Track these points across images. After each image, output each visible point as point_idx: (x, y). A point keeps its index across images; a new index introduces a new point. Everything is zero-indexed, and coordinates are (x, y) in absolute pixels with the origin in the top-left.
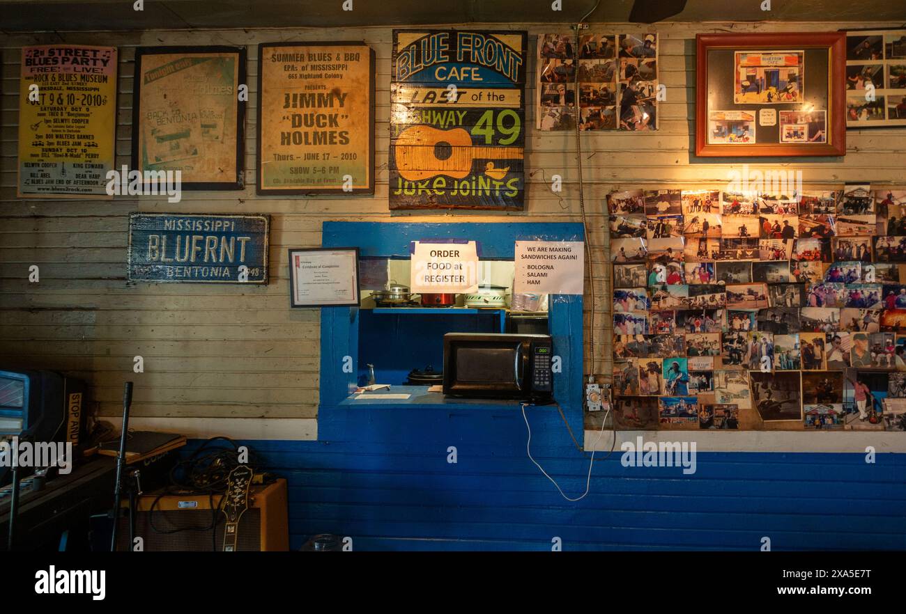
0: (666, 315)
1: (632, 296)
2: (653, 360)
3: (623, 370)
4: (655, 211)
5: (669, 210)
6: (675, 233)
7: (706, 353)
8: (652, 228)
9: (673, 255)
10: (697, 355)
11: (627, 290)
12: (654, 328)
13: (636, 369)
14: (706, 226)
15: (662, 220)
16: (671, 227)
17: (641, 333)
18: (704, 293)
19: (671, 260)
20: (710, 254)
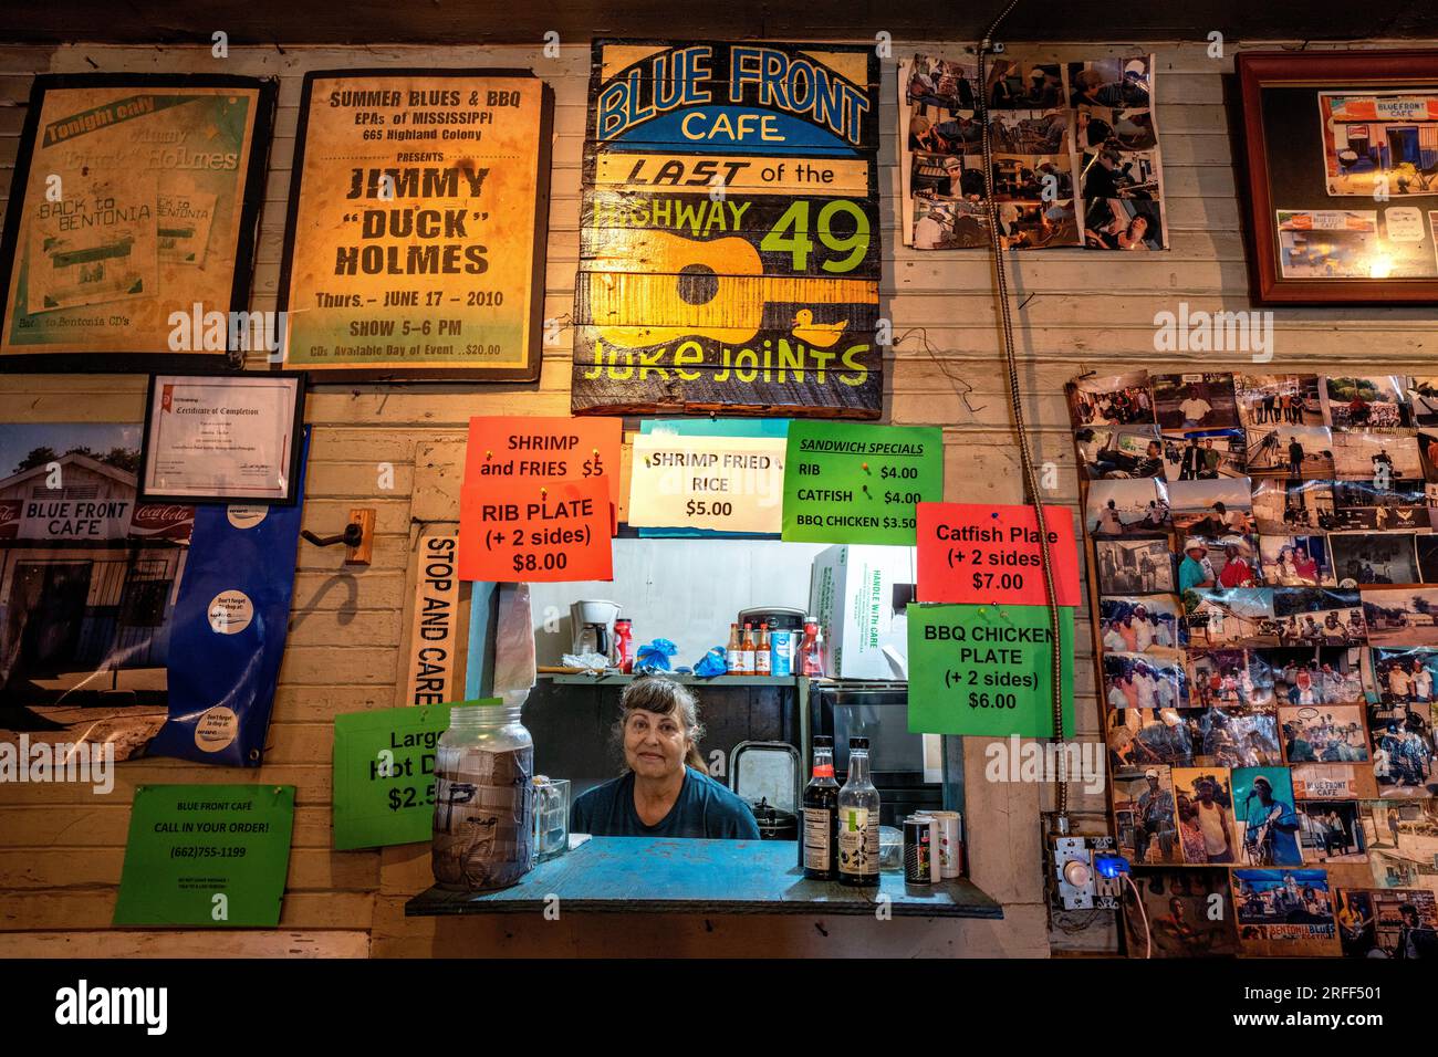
0: (1226, 659)
1: (1143, 615)
2: (1206, 772)
3: (1137, 797)
4: (1177, 419)
5: (1208, 419)
6: (1228, 469)
7: (1332, 757)
8: (1174, 457)
9: (1228, 517)
10: (1311, 760)
11: (1130, 600)
12: (1202, 691)
13: (1167, 796)
14: (1296, 451)
15: (1195, 441)
16: (1217, 454)
17: (1172, 703)
18: (1310, 609)
19: (1225, 530)
20: (1313, 515)
